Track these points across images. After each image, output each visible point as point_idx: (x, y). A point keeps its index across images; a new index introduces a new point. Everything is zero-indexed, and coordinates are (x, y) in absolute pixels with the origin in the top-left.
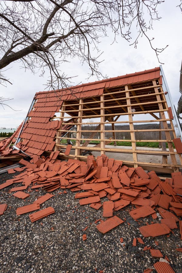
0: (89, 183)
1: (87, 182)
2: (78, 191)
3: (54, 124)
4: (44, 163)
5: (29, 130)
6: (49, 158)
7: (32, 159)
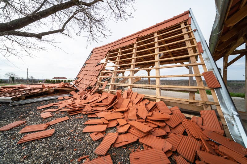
0: (108, 112)
1: (107, 111)
2: (94, 118)
3: (99, 67)
4: (85, 95)
5: (83, 72)
6: (90, 91)
7: (79, 91)
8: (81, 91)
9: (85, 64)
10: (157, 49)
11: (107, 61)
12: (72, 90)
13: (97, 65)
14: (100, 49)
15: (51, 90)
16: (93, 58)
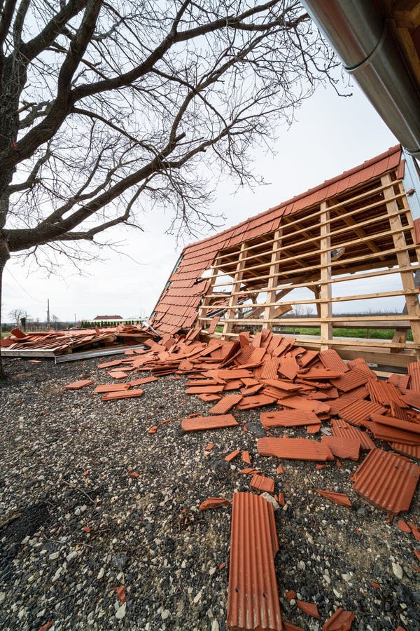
3: (200, 287)
4: (175, 345)
5: (167, 300)
6: (185, 337)
7: (161, 338)
8: (166, 338)
9: (169, 282)
10: (326, 240)
11: (216, 272)
12: (149, 338)
13: (196, 283)
14: (199, 247)
15: (111, 337)
16: (185, 269)
